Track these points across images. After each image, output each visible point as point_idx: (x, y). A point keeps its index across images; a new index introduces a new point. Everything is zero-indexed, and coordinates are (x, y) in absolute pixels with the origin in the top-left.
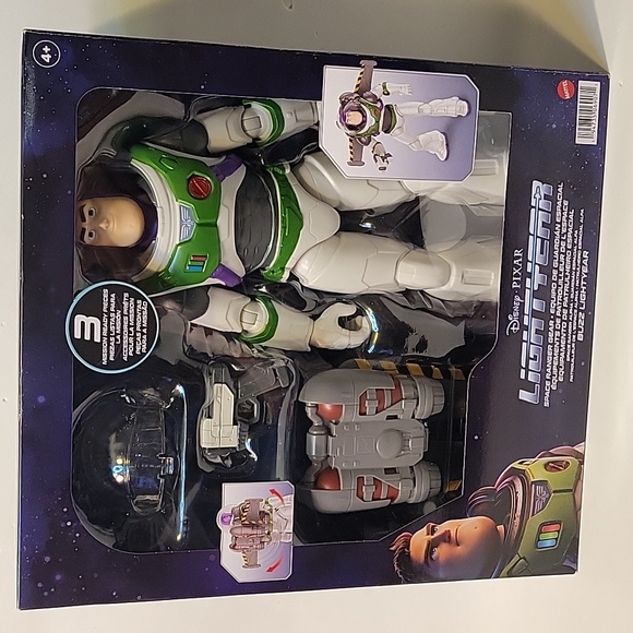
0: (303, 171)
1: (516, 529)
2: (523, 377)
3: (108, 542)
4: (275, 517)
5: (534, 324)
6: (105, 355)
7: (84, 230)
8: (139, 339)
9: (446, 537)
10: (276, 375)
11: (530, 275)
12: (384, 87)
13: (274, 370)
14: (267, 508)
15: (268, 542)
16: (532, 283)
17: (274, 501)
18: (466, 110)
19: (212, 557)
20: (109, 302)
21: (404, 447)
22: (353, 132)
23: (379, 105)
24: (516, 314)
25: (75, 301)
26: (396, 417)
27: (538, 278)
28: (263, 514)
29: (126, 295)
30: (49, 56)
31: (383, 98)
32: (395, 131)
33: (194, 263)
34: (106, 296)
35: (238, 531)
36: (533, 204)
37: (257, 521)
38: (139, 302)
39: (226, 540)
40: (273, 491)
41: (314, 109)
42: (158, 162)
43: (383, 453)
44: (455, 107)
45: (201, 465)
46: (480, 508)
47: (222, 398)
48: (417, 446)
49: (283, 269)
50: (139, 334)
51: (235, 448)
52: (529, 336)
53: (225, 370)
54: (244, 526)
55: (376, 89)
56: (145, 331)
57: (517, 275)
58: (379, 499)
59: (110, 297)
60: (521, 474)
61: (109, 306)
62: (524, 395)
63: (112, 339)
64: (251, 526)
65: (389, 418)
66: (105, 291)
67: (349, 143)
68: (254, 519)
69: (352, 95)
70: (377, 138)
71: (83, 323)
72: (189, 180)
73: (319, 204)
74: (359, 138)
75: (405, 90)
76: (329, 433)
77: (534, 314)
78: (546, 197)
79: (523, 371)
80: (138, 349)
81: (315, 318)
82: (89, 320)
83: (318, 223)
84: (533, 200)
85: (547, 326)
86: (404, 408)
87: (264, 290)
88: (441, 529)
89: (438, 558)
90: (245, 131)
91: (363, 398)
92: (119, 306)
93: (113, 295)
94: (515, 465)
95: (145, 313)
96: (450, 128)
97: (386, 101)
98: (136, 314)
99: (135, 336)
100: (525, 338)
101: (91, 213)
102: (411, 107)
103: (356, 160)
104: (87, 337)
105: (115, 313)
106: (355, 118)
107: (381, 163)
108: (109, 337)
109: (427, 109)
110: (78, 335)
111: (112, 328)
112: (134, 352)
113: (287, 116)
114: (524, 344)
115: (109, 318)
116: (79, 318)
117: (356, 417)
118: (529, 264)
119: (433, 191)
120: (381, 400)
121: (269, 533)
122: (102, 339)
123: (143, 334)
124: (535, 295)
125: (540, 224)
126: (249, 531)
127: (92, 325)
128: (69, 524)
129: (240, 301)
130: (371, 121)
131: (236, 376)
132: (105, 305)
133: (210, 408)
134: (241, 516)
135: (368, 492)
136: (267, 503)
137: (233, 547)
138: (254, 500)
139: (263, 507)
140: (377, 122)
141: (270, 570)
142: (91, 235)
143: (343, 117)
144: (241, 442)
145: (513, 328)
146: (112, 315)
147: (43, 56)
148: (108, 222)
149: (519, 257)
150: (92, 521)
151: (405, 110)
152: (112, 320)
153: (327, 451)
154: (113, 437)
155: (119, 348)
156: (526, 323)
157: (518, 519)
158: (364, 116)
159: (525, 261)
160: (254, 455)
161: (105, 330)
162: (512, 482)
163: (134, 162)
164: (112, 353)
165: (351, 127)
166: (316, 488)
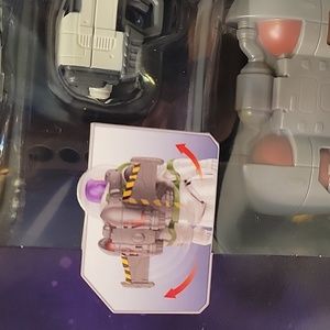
4: (184, 196)
14: (170, 179)
15: (170, 242)
17: (184, 167)
19: (65, 262)
28: (163, 189)
35: (116, 216)
37: (151, 200)
39: (93, 229)
40: (182, 148)
51: (117, 73)
54: (129, 207)
64: (142, 209)
68: (146, 196)
76: (274, 74)
134: (122, 187)
136: (170, 168)
137: (106, 245)
138: (146, 161)
139: (162, 175)
141: (171, 294)
144: (128, 61)
153: (271, 102)
160: (148, 79)
166: (251, 161)
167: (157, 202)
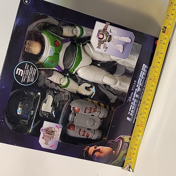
0: (85, 47)
1: (118, 153)
2: (129, 114)
3: (11, 128)
4: (55, 133)
5: (135, 101)
6: (22, 80)
7: (25, 47)
8: (32, 78)
9: (99, 150)
10: (65, 97)
11: (137, 88)
12: (110, 30)
13: (65, 95)
14: (54, 130)
15: (52, 139)
16: (137, 90)
17: (56, 129)
18: (130, 41)
19: (37, 139)
20: (27, 67)
21: (94, 124)
22: (100, 40)
23: (108, 34)
24: (131, 97)
25: (18, 64)
26: (94, 116)
27: (139, 89)
28: (53, 131)
29: (32, 66)
30: (27, 2)
31: (110, 33)
32: (111, 42)
33: (51, 63)
34: (26, 65)
35: (45, 134)
36: (142, 70)
38: (34, 69)
39: (42, 135)
40: (57, 126)
41: (92, 32)
42: (48, 35)
43: (88, 124)
44: (128, 40)
45: (40, 114)
46: (110, 145)
47: (50, 99)
48: (97, 125)
49: (74, 70)
50: (32, 77)
51: (50, 113)
52: (133, 103)
53: (52, 92)
54: (47, 133)
55: (108, 30)
56: (34, 76)
57: (134, 87)
58: (84, 136)
59: (27, 66)
60: (123, 139)
61: (27, 68)
62: (128, 119)
63: (25, 76)
64: (49, 134)
65: (92, 115)
66: (27, 64)
67: (98, 42)
68: (50, 132)
69: (102, 30)
70: (105, 43)
71: (19, 70)
72: (55, 41)
73: (87, 56)
74: (101, 41)
75: (116, 32)
76: (75, 115)
77: (136, 98)
78: (146, 69)
79: (129, 112)
80: (31, 80)
81: (79, 85)
82: (21, 70)
83: (85, 61)
84: (142, 69)
85: (138, 102)
86: (96, 114)
87: (68, 74)
88: (98, 148)
89: (95, 155)
90: (73, 33)
91: (86, 108)
92: (29, 69)
93: (28, 65)
94: (122, 136)
95: (35, 72)
96: (125, 45)
97: (110, 34)
98: (33, 72)
99: (31, 77)
100: (132, 104)
101: (28, 44)
102: (116, 37)
103: (99, 47)
104: (19, 74)
105: (28, 70)
106: (101, 36)
107: (105, 49)
108: (24, 76)
109: (120, 38)
110: (17, 73)
111: (26, 74)
112: (30, 81)
113: (84, 32)
114: (131, 105)
115: (26, 71)
116: (18, 69)
117: (83, 113)
118: (137, 85)
119: (118, 60)
120: (91, 110)
121: (53, 137)
122: (23, 76)
123: (33, 77)
124: (137, 93)
125: (143, 75)
126: (48, 135)
127: (21, 72)
128: (2, 121)
129: (61, 76)
130: (105, 38)
131: (55, 94)
132: (26, 67)
133: (46, 100)
134: (47, 130)
135: (82, 133)
136: (54, 129)
137: (43, 138)
138: (51, 127)
140: (107, 39)
141: (51, 146)
142: (27, 49)
143: (98, 35)
144: (52, 112)
145: (129, 101)
146: (27, 70)
147: (26, 1)
148: (32, 47)
149: (135, 82)
150: (8, 122)
151: (114, 37)
152: (27, 71)
153: (74, 120)
154: (20, 103)
155: (26, 79)
156: (133, 100)
157: (119, 151)
158: (104, 36)
159: (137, 84)
160: (54, 116)
161: (24, 74)
162: (120, 141)
163: (43, 34)
164: (24, 80)
165: (99, 38)
166: (69, 128)
167: (51, 133)
